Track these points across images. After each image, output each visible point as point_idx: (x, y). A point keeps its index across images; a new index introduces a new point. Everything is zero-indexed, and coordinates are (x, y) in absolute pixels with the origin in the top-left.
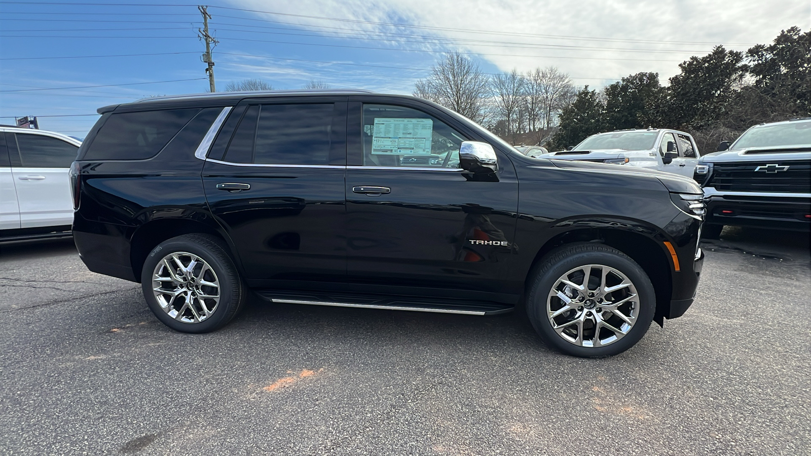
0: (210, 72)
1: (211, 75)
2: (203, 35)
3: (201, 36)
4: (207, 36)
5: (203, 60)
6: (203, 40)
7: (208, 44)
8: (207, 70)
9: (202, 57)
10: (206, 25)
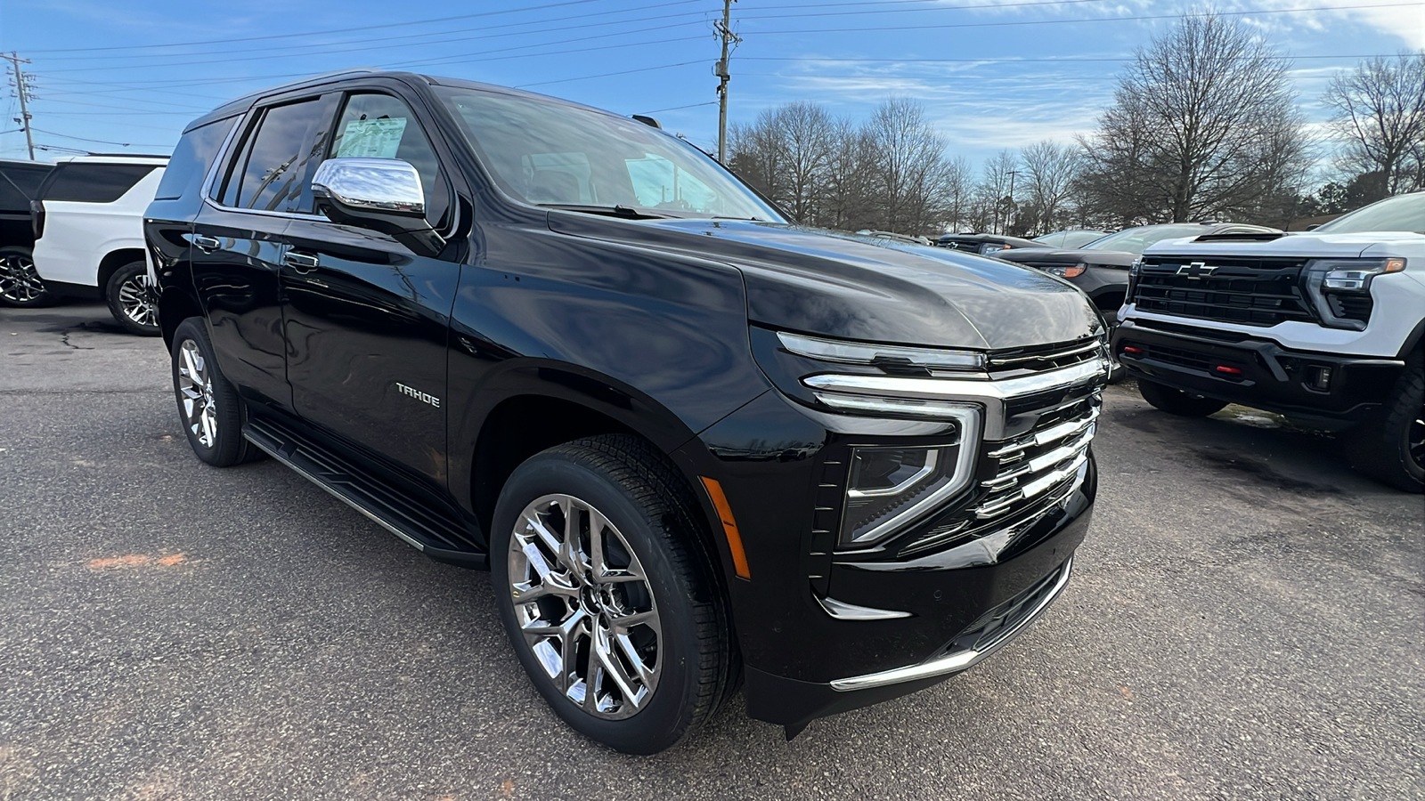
0: (722, 92)
1: (723, 97)
2: (720, 30)
3: (717, 32)
4: (726, 32)
5: (715, 73)
6: (720, 40)
7: (725, 45)
8: (719, 88)
9: (715, 68)
10: (726, 14)
